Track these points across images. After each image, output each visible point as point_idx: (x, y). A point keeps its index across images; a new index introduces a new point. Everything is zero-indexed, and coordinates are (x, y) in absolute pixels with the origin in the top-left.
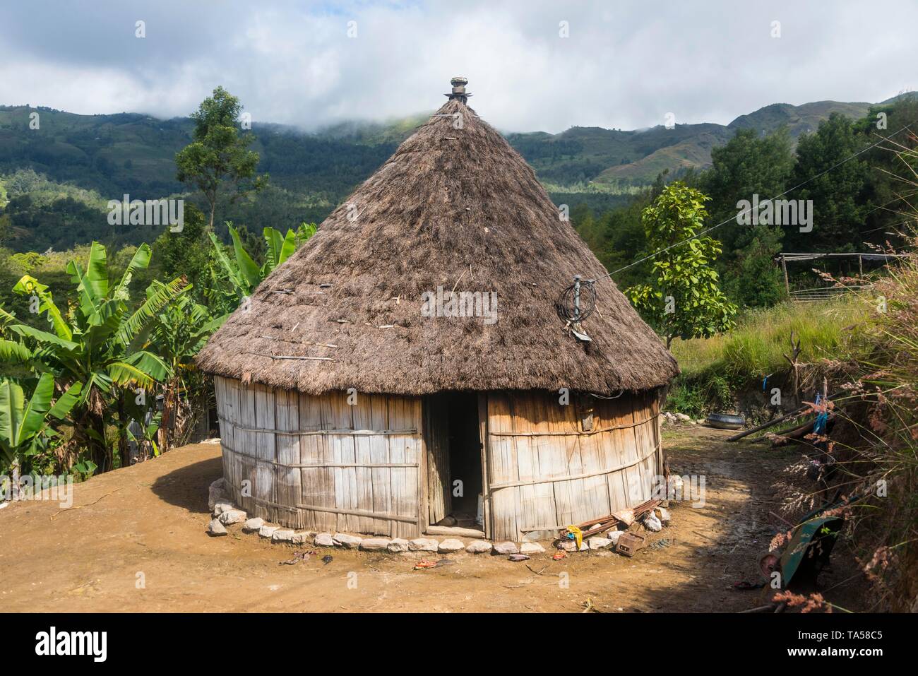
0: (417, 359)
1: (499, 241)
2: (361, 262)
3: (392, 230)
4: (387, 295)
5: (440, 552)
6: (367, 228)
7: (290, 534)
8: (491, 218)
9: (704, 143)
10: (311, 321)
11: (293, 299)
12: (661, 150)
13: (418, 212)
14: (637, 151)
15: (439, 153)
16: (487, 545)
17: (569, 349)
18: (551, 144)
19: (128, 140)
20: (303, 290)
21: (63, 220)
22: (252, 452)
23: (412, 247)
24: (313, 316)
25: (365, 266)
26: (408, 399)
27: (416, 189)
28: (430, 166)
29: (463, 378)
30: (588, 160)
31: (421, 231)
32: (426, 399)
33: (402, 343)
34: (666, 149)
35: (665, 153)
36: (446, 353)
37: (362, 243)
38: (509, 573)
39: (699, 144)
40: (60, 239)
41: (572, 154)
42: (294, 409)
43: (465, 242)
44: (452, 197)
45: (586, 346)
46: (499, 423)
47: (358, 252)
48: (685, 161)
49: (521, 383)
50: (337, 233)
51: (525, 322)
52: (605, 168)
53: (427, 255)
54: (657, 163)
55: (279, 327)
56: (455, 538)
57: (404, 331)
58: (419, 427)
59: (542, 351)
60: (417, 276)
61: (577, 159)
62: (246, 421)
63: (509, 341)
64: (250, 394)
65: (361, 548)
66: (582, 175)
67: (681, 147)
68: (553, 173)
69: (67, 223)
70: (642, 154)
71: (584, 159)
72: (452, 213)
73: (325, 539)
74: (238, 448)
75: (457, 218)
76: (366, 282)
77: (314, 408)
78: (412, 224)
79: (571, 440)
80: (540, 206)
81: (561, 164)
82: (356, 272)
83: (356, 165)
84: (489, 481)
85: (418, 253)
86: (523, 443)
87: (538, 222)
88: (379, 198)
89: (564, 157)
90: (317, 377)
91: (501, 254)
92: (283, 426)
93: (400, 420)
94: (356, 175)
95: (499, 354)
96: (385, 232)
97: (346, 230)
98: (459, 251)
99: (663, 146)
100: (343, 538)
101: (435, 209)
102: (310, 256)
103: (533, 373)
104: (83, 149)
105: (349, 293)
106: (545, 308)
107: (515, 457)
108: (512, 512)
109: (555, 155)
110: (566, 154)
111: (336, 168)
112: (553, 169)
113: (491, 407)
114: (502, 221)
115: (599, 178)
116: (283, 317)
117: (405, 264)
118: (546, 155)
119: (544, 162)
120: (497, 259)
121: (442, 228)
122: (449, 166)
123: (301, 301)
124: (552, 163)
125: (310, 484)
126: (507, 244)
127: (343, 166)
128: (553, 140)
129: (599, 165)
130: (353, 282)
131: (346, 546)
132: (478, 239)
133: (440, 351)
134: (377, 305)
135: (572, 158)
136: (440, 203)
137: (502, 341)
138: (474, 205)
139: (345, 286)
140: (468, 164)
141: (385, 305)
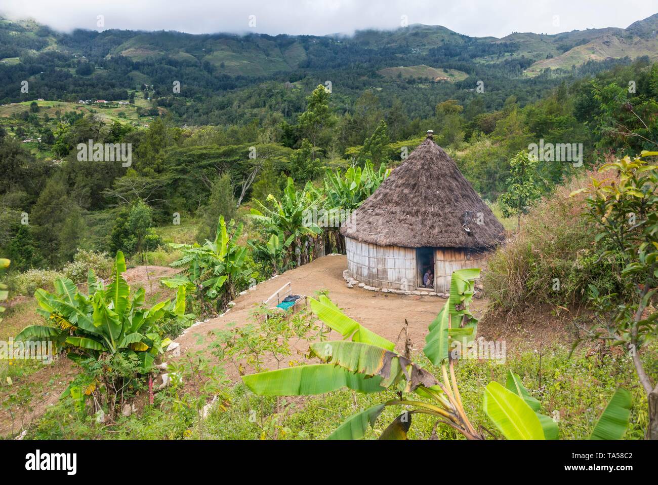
0: (415, 237)
1: (442, 196)
2: (396, 202)
3: (406, 191)
4: (405, 215)
5: (421, 295)
6: (398, 189)
7: (373, 288)
8: (440, 188)
9: (607, 42)
10: (380, 222)
11: (374, 214)
12: (576, 48)
13: (415, 185)
14: (558, 49)
15: (422, 161)
16: (435, 294)
17: (463, 234)
18: (498, 46)
19: (222, 50)
20: (377, 211)
21: (186, 102)
22: (361, 262)
23: (413, 197)
24: (381, 220)
25: (398, 204)
26: (411, 248)
27: (414, 176)
28: (420, 167)
29: (428, 243)
30: (523, 56)
31: (416, 192)
32: (417, 249)
33: (410, 231)
34: (579, 47)
35: (577, 50)
36: (424, 235)
37: (396, 195)
38: (441, 301)
39: (604, 43)
40: (184, 114)
41: (512, 52)
42: (375, 250)
43: (431, 197)
44: (427, 180)
45: (469, 233)
46: (439, 256)
47: (395, 198)
48: (592, 55)
49: (447, 245)
50: (388, 190)
51: (449, 225)
52: (535, 61)
53: (418, 201)
54: (572, 57)
55: (370, 223)
56: (424, 291)
57: (411, 227)
58: (415, 257)
59: (454, 235)
60: (415, 208)
61: (515, 56)
62: (358, 253)
63: (443, 232)
64: (360, 244)
65: (396, 293)
66: (519, 66)
67: (590, 46)
68: (498, 65)
69: (188, 104)
70: (562, 51)
71: (520, 55)
72: (426, 185)
73: (385, 290)
74: (355, 261)
75: (428, 188)
76: (398, 209)
77: (382, 250)
78: (413, 189)
79: (463, 262)
80: (457, 180)
81: (505, 59)
82: (394, 205)
83: (365, 62)
84: (437, 274)
85: (415, 200)
86: (447, 263)
87: (456, 188)
88: (402, 178)
89: (506, 54)
90: (383, 240)
91: (442, 201)
92: (371, 255)
93: (409, 254)
94: (365, 69)
95: (440, 236)
96: (404, 192)
97: (391, 190)
98: (429, 200)
99: (577, 45)
100: (390, 290)
101: (421, 184)
102: (379, 198)
103: (450, 242)
104: (195, 56)
105: (392, 213)
106: (456, 220)
107: (444, 267)
108: (443, 284)
109: (500, 53)
110: (507, 52)
111: (353, 64)
112: (498, 63)
113: (437, 252)
114: (444, 188)
115: (531, 68)
116: (371, 220)
117: (411, 204)
118: (494, 53)
119: (492, 58)
120: (441, 203)
121: (423, 191)
122: (426, 167)
123: (376, 214)
124: (498, 58)
125: (380, 273)
126: (445, 197)
127: (357, 63)
128: (499, 42)
129: (531, 60)
130: (394, 209)
131: (391, 292)
132: (435, 195)
133: (422, 234)
134: (402, 218)
135: (511, 55)
136: (423, 182)
137: (441, 232)
138: (434, 183)
139: (391, 210)
140: (433, 166)
141: (405, 218)
